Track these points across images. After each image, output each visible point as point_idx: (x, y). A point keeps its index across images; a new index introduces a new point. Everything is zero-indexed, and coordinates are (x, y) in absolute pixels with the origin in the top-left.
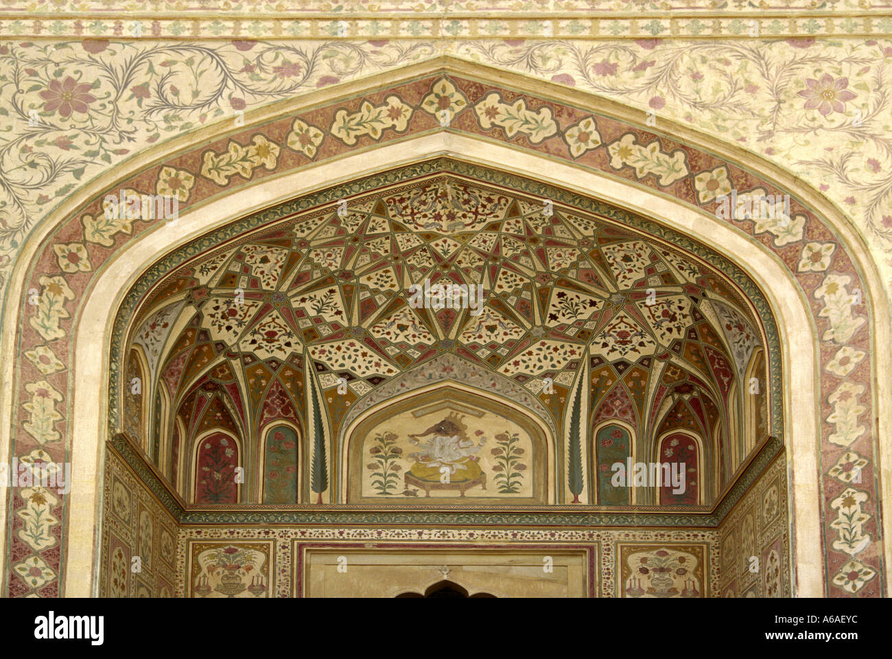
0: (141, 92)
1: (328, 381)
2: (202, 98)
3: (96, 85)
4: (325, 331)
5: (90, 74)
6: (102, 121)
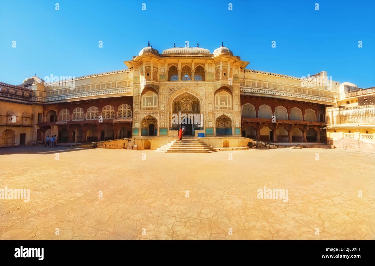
1: (181, 103)
2: (176, 90)
3: (172, 89)
4: (181, 100)
6: (172, 92)
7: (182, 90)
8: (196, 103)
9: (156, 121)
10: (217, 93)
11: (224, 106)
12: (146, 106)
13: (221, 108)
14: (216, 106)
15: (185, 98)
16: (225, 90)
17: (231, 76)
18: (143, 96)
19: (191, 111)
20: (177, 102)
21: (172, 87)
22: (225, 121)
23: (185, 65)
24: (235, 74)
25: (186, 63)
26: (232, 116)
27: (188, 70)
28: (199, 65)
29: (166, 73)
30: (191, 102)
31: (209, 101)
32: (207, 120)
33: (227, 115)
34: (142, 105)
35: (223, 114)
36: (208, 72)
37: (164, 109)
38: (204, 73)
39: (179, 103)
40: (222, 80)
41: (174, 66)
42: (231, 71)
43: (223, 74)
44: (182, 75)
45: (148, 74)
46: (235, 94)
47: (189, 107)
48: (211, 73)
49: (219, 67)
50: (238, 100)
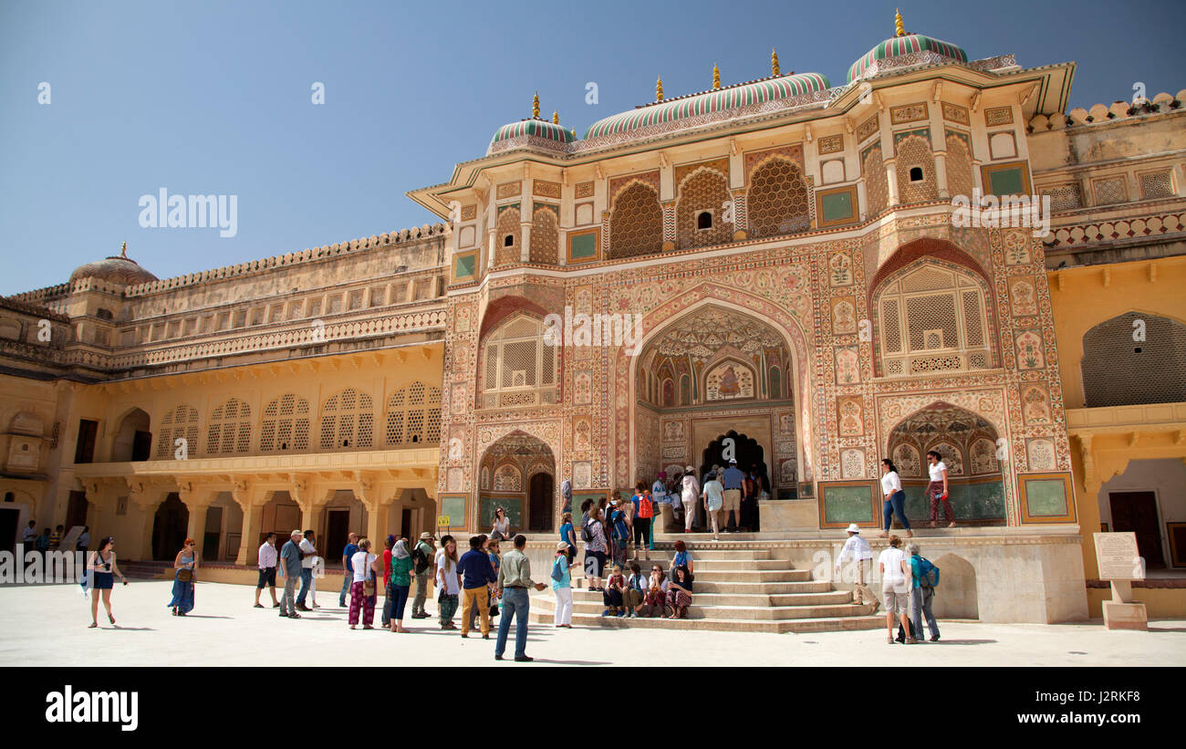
0: (639, 300)
1: (696, 360)
3: (630, 299)
4: (692, 345)
5: (629, 296)
7: (685, 295)
8: (778, 356)
10: (887, 280)
11: (942, 352)
12: (498, 389)
13: (920, 365)
14: (884, 356)
15: (716, 335)
16: (934, 262)
17: (968, 173)
18: (489, 342)
19: (755, 398)
20: (670, 358)
21: (629, 287)
22: (963, 442)
23: (695, 172)
24: (992, 159)
25: (702, 164)
26: (998, 407)
27: (713, 193)
28: (768, 159)
29: (602, 225)
30: (754, 352)
31: (840, 333)
32: (833, 442)
33: (966, 402)
34: (484, 381)
35: (936, 399)
36: (823, 185)
37: (588, 397)
38: (803, 191)
39: (683, 363)
40: (899, 208)
41: (642, 186)
42: (964, 144)
43: (905, 173)
44: (682, 221)
45: (509, 241)
46: (1006, 272)
47: (743, 380)
48: (841, 182)
49: (877, 145)
50: (1038, 306)
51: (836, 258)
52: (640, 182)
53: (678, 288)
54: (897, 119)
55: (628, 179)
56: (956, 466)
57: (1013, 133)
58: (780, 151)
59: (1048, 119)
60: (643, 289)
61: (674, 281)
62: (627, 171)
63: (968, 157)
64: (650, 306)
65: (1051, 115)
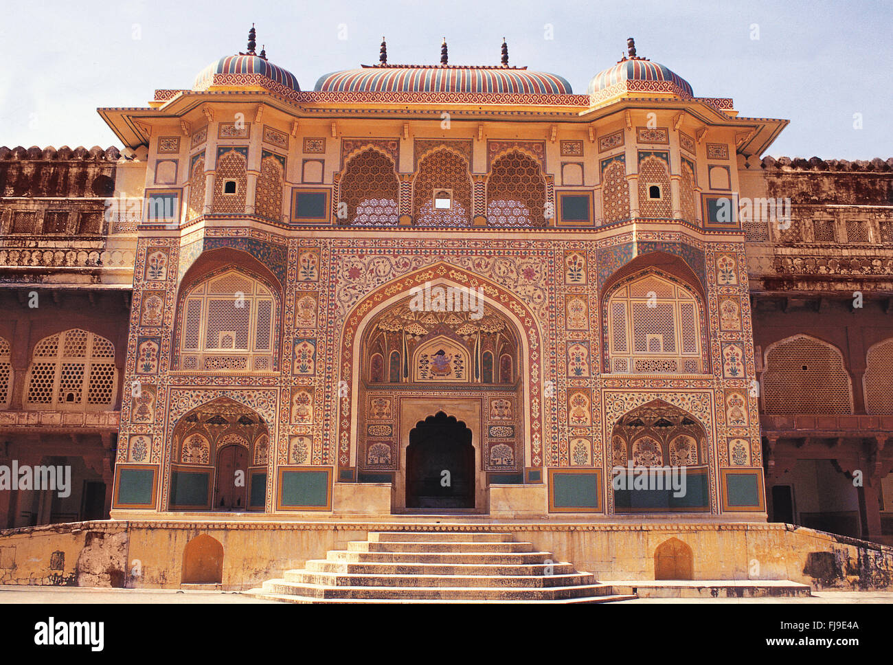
0: (372, 271)
1: (409, 337)
2: (386, 273)
3: (361, 269)
4: (409, 322)
5: (360, 266)
6: (363, 281)
7: (420, 273)
8: (494, 342)
9: (259, 433)
10: (618, 286)
11: (662, 355)
12: (201, 350)
13: (643, 366)
14: (612, 354)
16: (660, 274)
17: (692, 197)
18: (192, 295)
19: (466, 381)
20: (385, 333)
21: (361, 257)
22: (664, 437)
23: (436, 149)
24: (711, 189)
25: (444, 142)
26: (706, 408)
27: (453, 173)
28: (510, 151)
29: (333, 186)
30: (469, 335)
31: (573, 328)
32: (563, 430)
33: (680, 402)
34: (183, 341)
35: (656, 397)
36: (563, 185)
37: (310, 368)
38: (542, 187)
39: (396, 338)
40: (640, 220)
41: (377, 153)
42: (691, 172)
43: (645, 189)
44: (419, 197)
45: (231, 187)
46: (717, 291)
47: (455, 362)
48: (580, 186)
49: (621, 158)
50: (741, 323)
51: (571, 257)
52: (376, 149)
53: (414, 265)
54: (642, 139)
55: (365, 143)
56: (657, 458)
57: (727, 168)
58: (521, 145)
59: (747, 159)
60: (376, 261)
61: (410, 257)
62: (361, 134)
63: (692, 183)
64: (383, 279)
65: (749, 156)
